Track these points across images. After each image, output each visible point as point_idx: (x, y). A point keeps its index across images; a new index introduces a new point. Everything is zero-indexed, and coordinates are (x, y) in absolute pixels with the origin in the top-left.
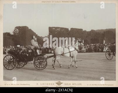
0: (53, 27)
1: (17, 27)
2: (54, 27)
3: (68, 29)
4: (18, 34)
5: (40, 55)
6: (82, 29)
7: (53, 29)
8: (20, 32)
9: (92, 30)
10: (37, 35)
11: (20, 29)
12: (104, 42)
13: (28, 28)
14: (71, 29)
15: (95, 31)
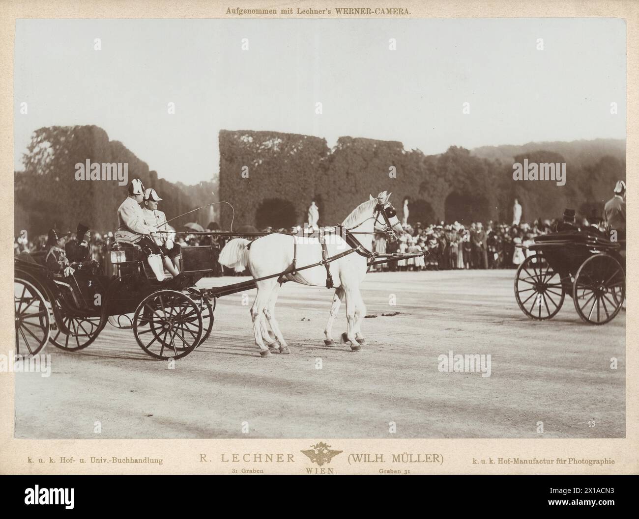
0: (243, 133)
1: (44, 130)
2: (250, 133)
3: (324, 142)
4: (48, 166)
5: (174, 283)
6: (399, 145)
7: (245, 139)
8: (58, 156)
9: (453, 149)
10: (153, 174)
11: (63, 139)
12: (518, 210)
13: (103, 134)
14: (341, 140)
15: (467, 152)
